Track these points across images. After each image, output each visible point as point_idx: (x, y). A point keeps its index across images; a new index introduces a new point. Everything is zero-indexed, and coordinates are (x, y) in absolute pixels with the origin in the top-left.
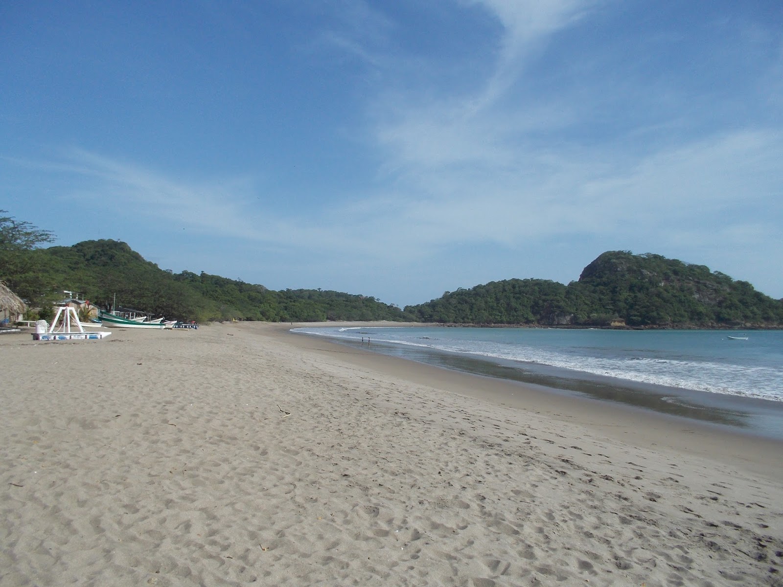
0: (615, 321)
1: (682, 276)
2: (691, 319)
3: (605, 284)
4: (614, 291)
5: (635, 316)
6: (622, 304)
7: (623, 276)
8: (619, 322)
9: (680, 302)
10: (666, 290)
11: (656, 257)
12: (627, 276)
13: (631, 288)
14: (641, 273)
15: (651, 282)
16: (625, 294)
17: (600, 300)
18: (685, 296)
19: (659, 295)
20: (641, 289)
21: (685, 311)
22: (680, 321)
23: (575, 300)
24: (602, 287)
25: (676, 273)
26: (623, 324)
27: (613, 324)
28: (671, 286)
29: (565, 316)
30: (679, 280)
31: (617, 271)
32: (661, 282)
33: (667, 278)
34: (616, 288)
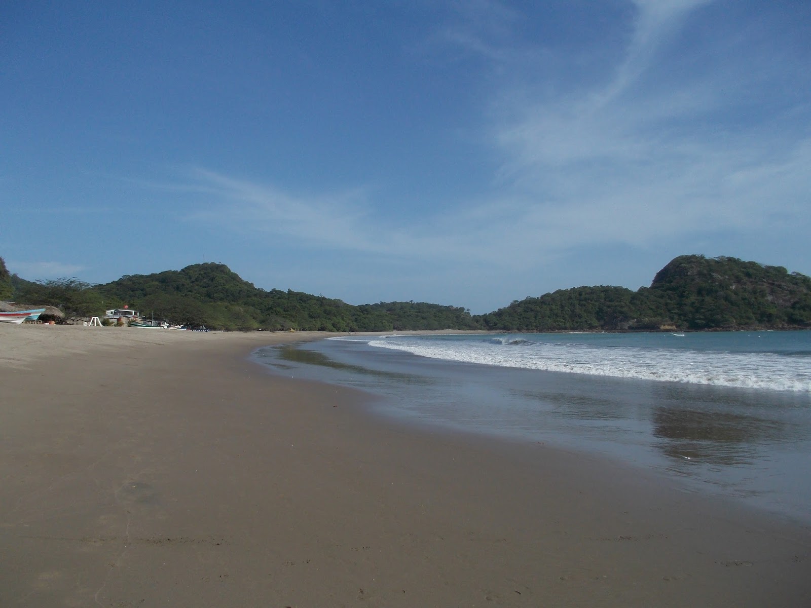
0: (664, 325)
1: (755, 278)
2: (760, 321)
3: (673, 289)
4: (682, 296)
6: (688, 308)
7: (693, 280)
8: (669, 325)
9: (750, 304)
10: (736, 294)
11: (730, 260)
12: (697, 280)
13: (700, 292)
14: (712, 277)
15: (721, 286)
16: (692, 298)
17: (666, 304)
18: (756, 298)
19: (726, 298)
20: (710, 292)
21: (754, 313)
22: (746, 324)
23: (640, 306)
24: (670, 292)
25: (748, 275)
26: (674, 327)
27: (662, 327)
28: (742, 288)
29: (628, 322)
30: (751, 282)
31: (687, 275)
32: (732, 285)
33: (738, 280)
34: (684, 292)
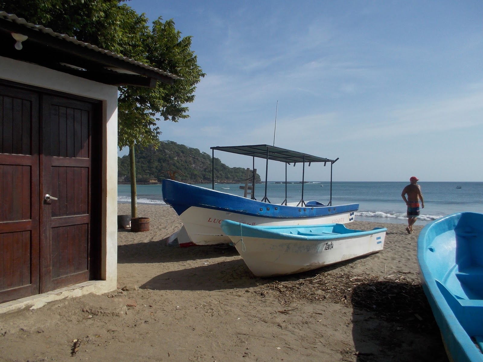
0: (152, 180)
1: (186, 154)
2: (191, 178)
3: (144, 158)
4: (149, 162)
5: (162, 176)
6: (154, 170)
7: (155, 153)
8: (154, 180)
9: (185, 169)
10: (178, 162)
11: (172, 143)
12: (157, 153)
13: (159, 161)
14: (165, 152)
15: (170, 157)
16: (156, 164)
17: (142, 167)
18: (188, 165)
19: (174, 165)
20: (165, 161)
21: (188, 174)
22: (185, 179)
23: (127, 167)
24: (142, 159)
25: (183, 152)
26: (157, 181)
27: (151, 181)
28: (181, 159)
29: (121, 177)
30: (184, 156)
31: (151, 150)
32: (175, 157)
33: (178, 155)
34: (151, 160)
